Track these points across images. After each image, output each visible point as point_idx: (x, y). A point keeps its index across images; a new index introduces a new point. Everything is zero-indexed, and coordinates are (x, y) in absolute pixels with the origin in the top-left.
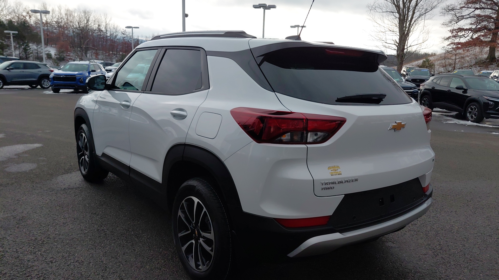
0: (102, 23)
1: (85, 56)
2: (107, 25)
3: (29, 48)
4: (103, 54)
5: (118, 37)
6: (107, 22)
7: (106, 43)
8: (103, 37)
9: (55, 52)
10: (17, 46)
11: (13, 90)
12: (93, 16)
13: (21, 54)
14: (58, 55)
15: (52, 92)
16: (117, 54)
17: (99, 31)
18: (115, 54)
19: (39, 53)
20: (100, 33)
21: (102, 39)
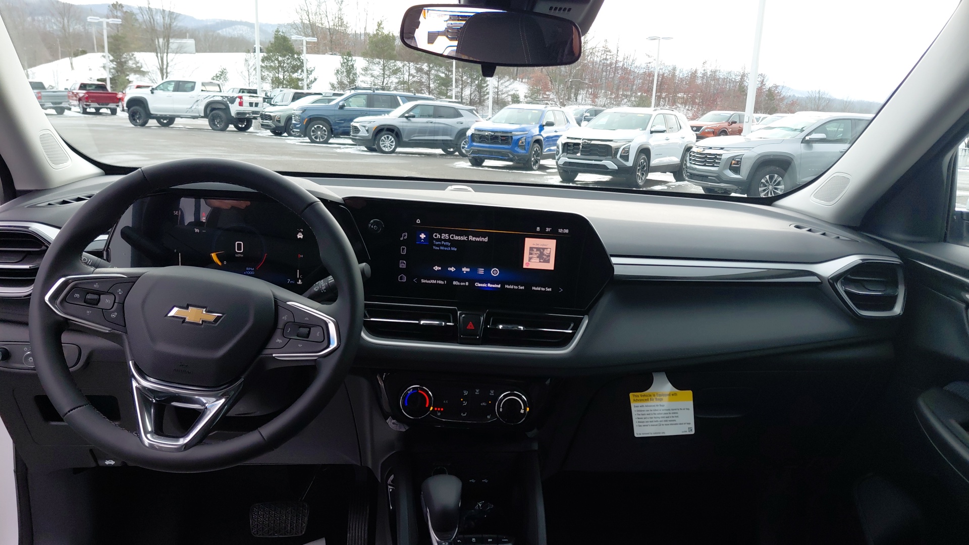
1: (575, 100)
3: (485, 85)
4: (606, 96)
7: (615, 74)
8: (611, 64)
9: (526, 91)
10: (468, 81)
11: (410, 155)
13: (473, 95)
14: (530, 97)
15: (470, 164)
16: (631, 96)
17: (605, 51)
18: (626, 96)
19: (499, 93)
20: (607, 55)
21: (609, 68)
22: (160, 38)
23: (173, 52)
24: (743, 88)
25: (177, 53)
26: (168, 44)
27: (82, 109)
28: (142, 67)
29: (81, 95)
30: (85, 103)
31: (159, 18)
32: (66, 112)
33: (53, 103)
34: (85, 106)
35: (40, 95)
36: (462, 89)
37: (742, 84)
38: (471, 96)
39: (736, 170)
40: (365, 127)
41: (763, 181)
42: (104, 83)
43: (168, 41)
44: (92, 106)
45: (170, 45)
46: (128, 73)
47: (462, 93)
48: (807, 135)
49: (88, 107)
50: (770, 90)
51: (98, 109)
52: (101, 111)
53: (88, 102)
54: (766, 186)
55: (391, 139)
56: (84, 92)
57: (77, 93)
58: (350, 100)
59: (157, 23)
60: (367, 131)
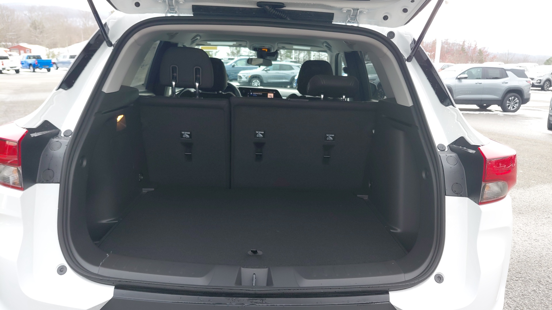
24: (464, 49)
36: (299, 54)
37: (464, 46)
38: (304, 58)
40: (245, 76)
47: (299, 56)
48: (459, 75)
50: (480, 50)
55: (258, 82)
58: (238, 62)
60: (246, 78)
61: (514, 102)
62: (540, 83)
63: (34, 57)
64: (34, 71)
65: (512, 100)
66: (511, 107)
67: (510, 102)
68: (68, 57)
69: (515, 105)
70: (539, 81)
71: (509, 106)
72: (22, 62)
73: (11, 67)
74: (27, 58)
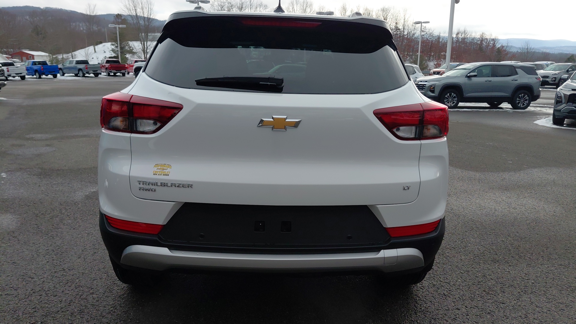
0: (401, 21)
2: (405, 23)
5: (416, 36)
6: (406, 20)
7: (402, 43)
8: (400, 36)
12: (391, 13)
18: (409, 56)
20: (397, 32)
21: (399, 39)
22: (143, 33)
23: (150, 41)
24: (482, 48)
25: (152, 41)
26: (147, 37)
27: (107, 74)
28: (133, 49)
29: (107, 66)
30: (109, 70)
31: (142, 22)
32: (100, 76)
33: (93, 71)
34: (109, 72)
35: (87, 67)
39: (433, 92)
41: (446, 96)
42: (118, 60)
43: (147, 35)
44: (113, 72)
45: (148, 37)
46: (126, 53)
48: (468, 74)
49: (111, 72)
51: (115, 74)
52: (117, 74)
53: (111, 70)
54: (448, 99)
56: (109, 64)
57: (105, 65)
59: (141, 25)
61: (524, 99)
62: (555, 81)
63: (40, 63)
64: (40, 78)
65: (522, 96)
66: (521, 104)
67: (520, 99)
68: (74, 62)
69: (525, 102)
70: (554, 79)
71: (519, 103)
72: (27, 68)
73: (16, 74)
74: (33, 65)
